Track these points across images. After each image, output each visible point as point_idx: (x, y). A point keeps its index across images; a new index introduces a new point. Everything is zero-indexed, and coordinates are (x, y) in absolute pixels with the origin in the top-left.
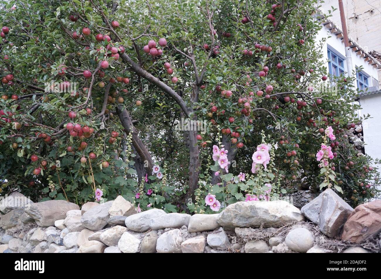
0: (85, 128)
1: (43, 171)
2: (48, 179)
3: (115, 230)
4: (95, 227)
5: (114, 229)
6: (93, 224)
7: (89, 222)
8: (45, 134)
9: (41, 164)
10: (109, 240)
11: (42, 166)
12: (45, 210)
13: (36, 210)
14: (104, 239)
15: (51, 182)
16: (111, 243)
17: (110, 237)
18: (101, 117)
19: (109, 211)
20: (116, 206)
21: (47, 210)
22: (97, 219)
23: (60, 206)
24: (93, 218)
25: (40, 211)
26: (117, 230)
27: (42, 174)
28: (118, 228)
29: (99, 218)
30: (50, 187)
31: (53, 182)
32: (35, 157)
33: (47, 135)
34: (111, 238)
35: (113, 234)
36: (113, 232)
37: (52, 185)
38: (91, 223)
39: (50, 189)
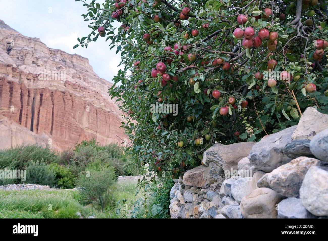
0: (263, 32)
1: (232, 110)
2: (244, 122)
3: (295, 165)
4: (269, 166)
5: (293, 163)
6: (266, 160)
7: (257, 157)
8: (220, 60)
9: (228, 102)
10: (283, 185)
11: (230, 103)
12: (226, 154)
13: (217, 155)
14: (272, 182)
15: (248, 125)
16: (290, 191)
17: (283, 177)
18: (296, 26)
19: (292, 137)
20: (304, 127)
21: (229, 154)
22: (270, 152)
23: (246, 148)
24: (263, 150)
25: (221, 155)
26: (298, 165)
27: (231, 113)
28: (301, 160)
29: (276, 150)
30: (248, 132)
31: (251, 125)
32: (216, 93)
33: (223, 61)
34: (286, 180)
35: (290, 172)
36: (290, 169)
37: (250, 129)
38: (261, 158)
39: (248, 134)
